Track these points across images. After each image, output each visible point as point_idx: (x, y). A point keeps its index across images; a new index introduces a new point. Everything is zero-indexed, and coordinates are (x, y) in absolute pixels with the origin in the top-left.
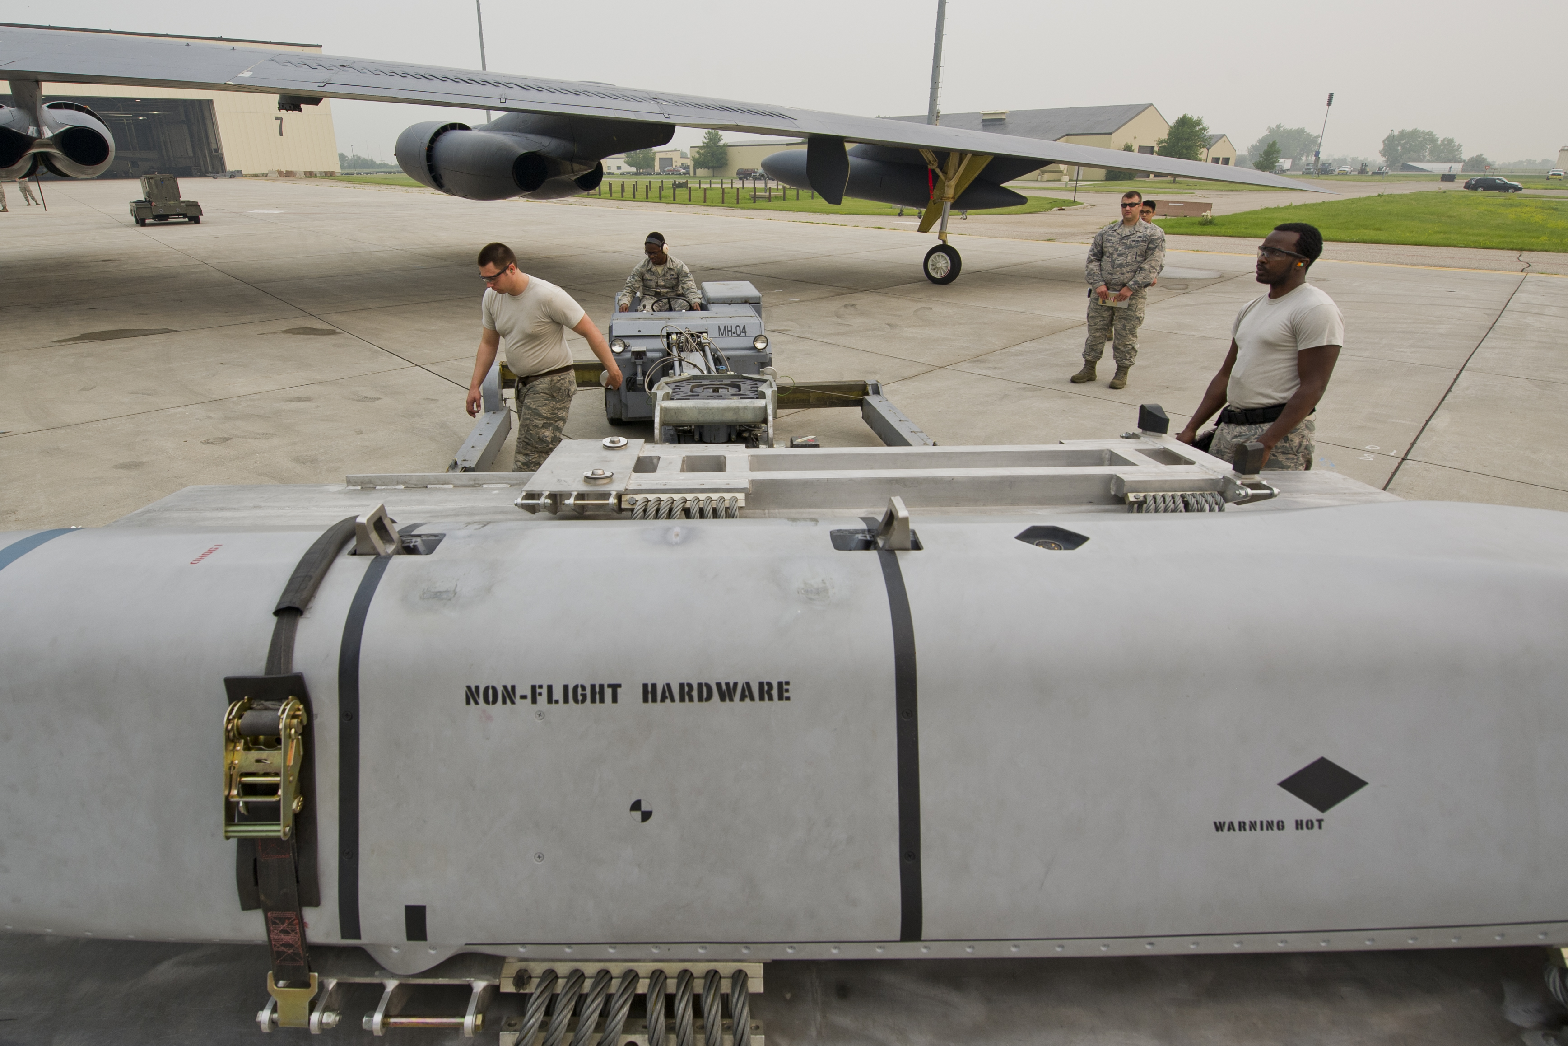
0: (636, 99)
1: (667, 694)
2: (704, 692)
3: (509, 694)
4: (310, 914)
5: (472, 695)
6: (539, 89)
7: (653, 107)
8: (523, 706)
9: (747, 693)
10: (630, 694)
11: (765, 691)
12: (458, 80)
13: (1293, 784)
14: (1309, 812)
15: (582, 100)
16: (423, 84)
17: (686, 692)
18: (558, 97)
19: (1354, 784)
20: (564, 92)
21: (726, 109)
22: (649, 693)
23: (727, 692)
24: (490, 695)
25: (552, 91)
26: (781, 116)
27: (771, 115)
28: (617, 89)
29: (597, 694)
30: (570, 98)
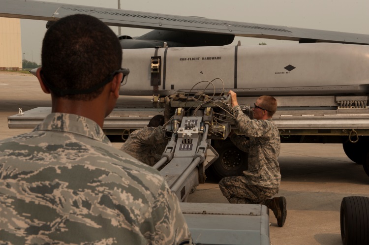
0: (217, 24)
1: (205, 59)
2: (210, 58)
3: (185, 59)
4: (159, 86)
5: (181, 59)
6: (174, 20)
7: (225, 27)
8: (187, 61)
9: (216, 58)
10: (201, 59)
11: (218, 58)
12: (140, 16)
13: (286, 68)
14: (288, 71)
15: (193, 24)
16: (125, 18)
17: (208, 58)
18: (183, 23)
19: (294, 68)
20: (185, 21)
21: (258, 28)
22: (203, 59)
23: (213, 58)
24: (183, 59)
25: (180, 21)
26: (285, 31)
27: (280, 30)
28: (208, 20)
29: (197, 59)
30: (188, 24)
